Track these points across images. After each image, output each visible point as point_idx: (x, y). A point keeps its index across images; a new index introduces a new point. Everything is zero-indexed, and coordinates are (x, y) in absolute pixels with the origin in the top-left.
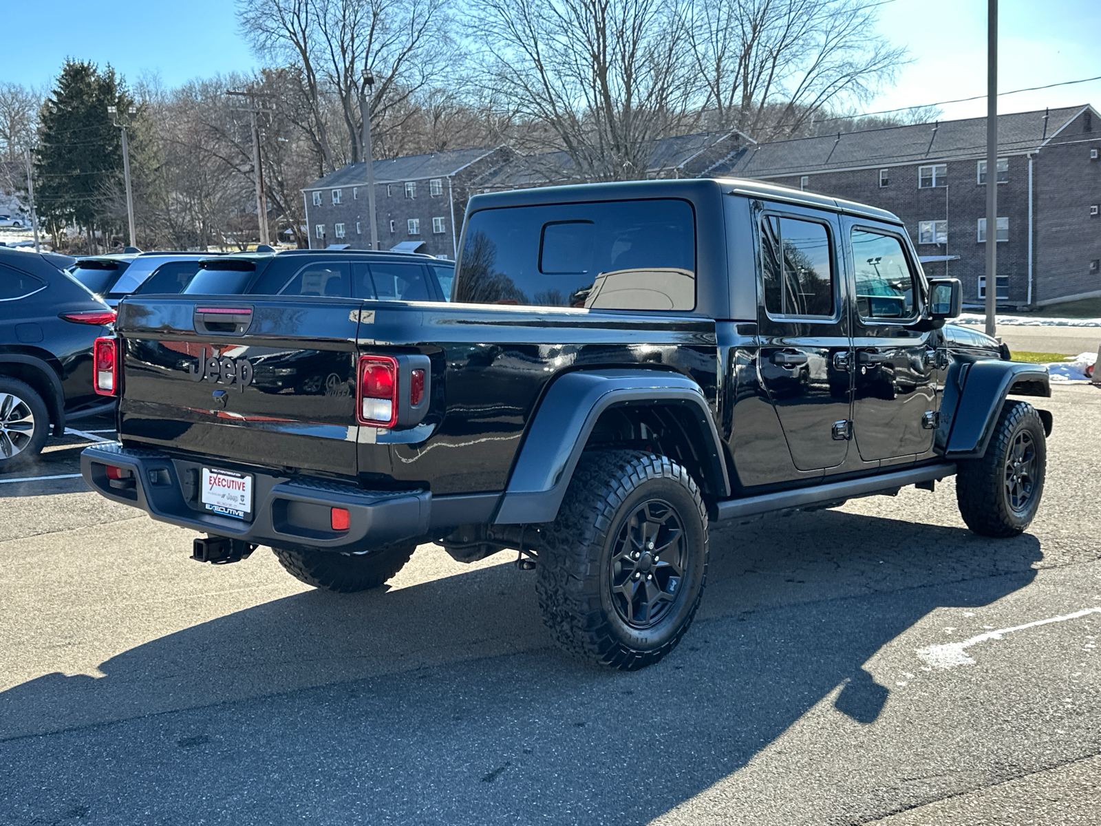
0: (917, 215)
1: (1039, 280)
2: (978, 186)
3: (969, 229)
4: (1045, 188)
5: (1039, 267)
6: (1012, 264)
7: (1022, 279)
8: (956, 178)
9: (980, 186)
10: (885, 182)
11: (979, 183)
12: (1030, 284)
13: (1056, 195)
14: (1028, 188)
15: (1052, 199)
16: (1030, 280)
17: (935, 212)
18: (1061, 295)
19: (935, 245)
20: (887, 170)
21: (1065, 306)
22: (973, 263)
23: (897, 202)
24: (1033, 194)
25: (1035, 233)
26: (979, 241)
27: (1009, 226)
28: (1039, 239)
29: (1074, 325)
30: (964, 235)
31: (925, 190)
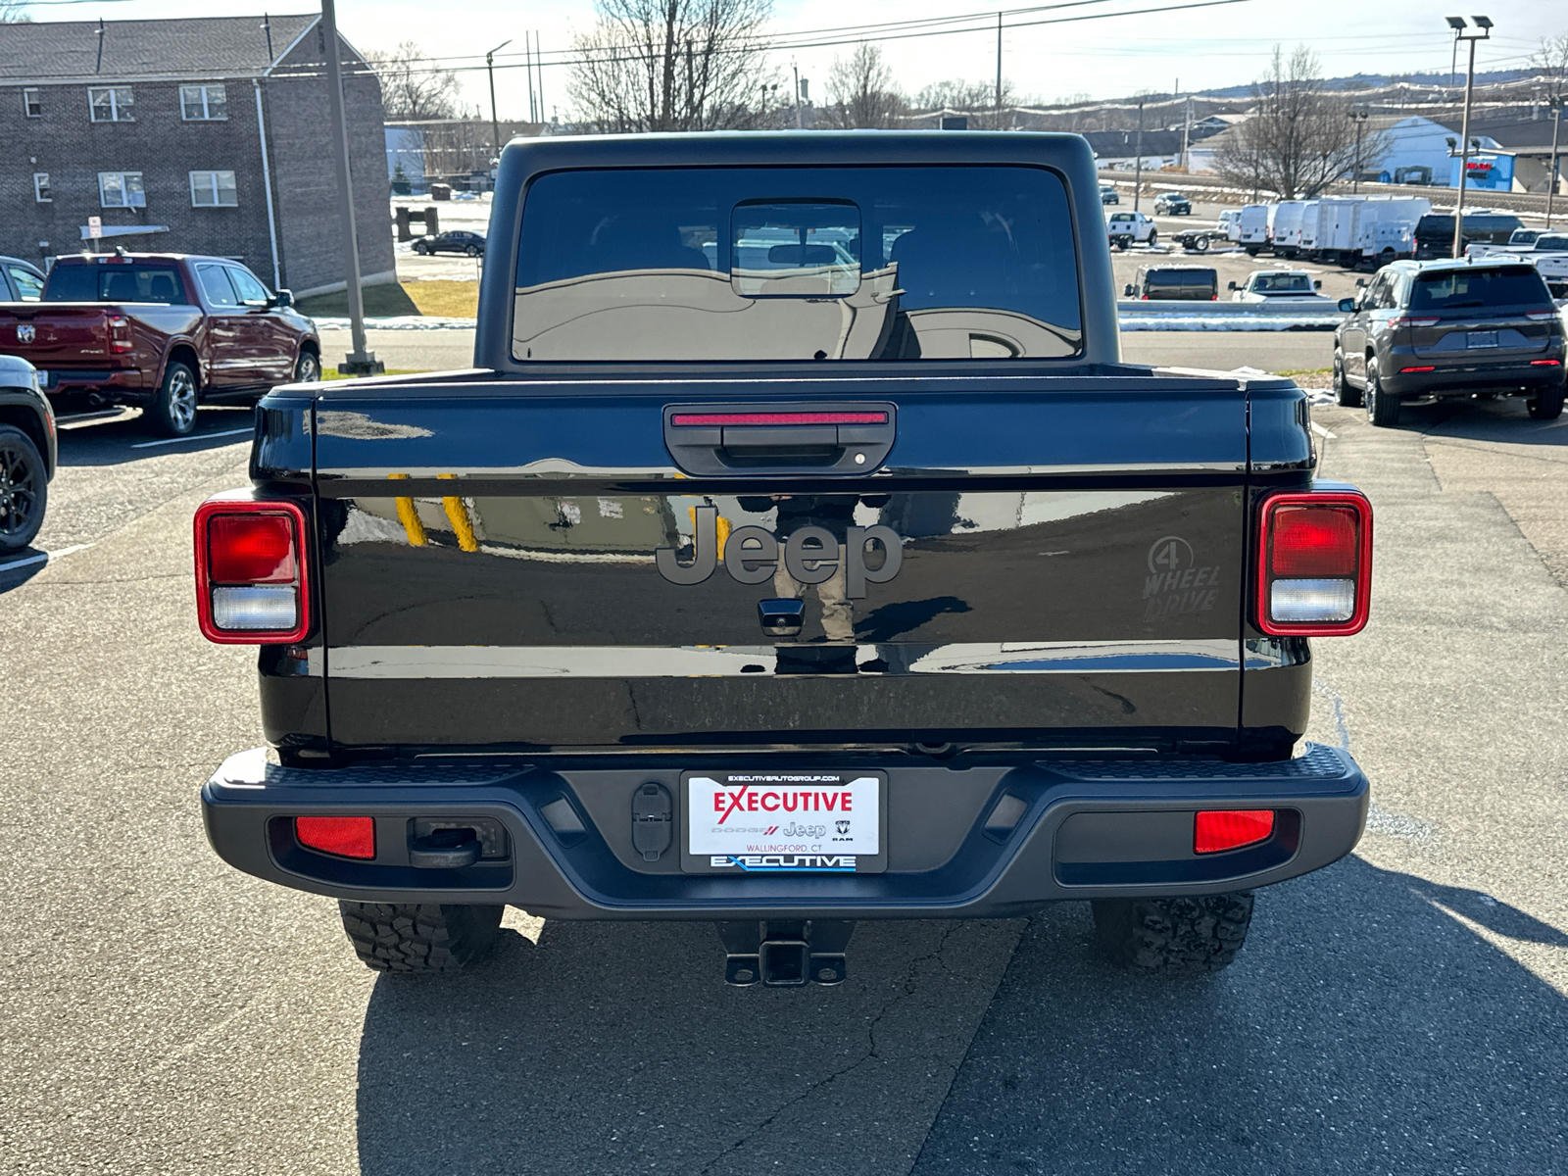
0: (94, 162)
1: (289, 262)
2: (183, 122)
3: (178, 186)
4: (283, 131)
5: (286, 245)
6: (247, 240)
7: (264, 262)
8: (149, 109)
9: (187, 123)
10: (34, 108)
11: (184, 118)
12: (277, 269)
13: (297, 141)
14: (258, 129)
15: (292, 145)
16: (276, 263)
17: (122, 158)
18: (316, 285)
19: (129, 209)
20: (36, 90)
21: (328, 300)
22: (189, 237)
23: (58, 141)
24: (266, 138)
25: (275, 194)
26: (195, 205)
27: (237, 184)
28: (282, 204)
29: (384, 328)
30: (171, 195)
31: (101, 124)
